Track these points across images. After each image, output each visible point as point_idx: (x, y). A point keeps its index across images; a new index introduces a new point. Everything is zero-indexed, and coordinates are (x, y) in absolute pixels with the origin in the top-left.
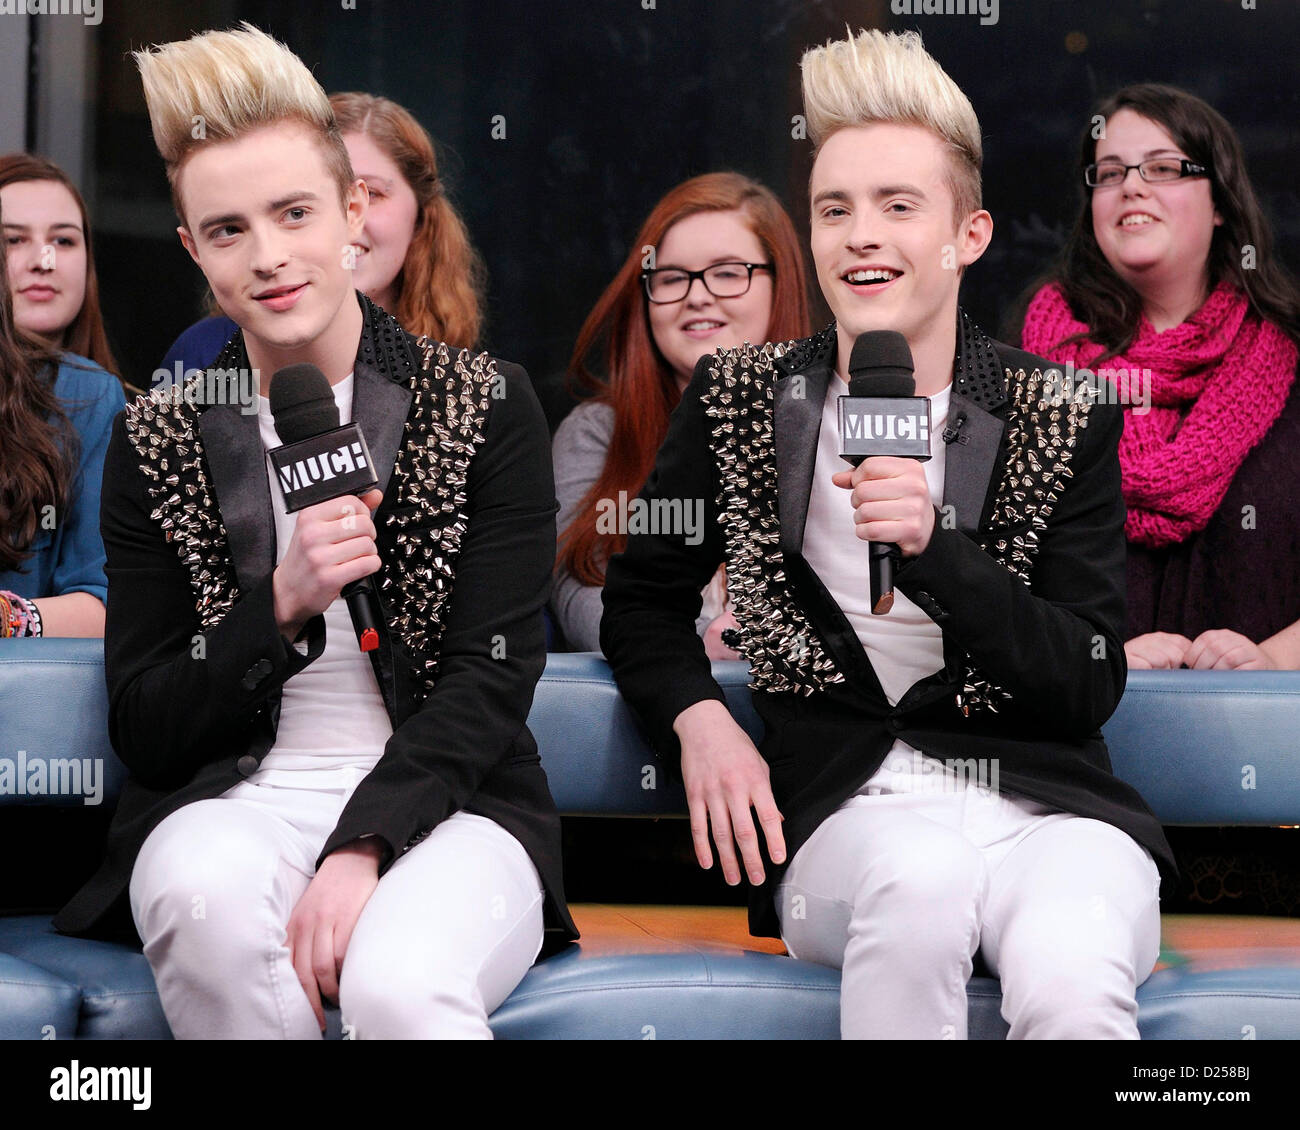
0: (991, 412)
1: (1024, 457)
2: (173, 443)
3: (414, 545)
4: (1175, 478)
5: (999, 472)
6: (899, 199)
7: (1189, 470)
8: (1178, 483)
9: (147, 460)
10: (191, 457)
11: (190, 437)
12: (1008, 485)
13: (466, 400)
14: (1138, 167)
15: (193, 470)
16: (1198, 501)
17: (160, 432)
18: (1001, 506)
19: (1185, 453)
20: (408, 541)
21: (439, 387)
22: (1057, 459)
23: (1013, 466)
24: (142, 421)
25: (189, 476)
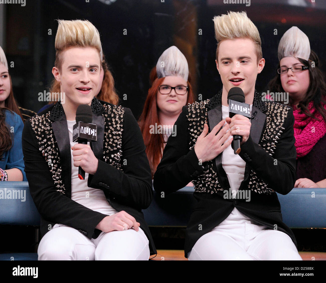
0: (263, 112)
1: (271, 124)
2: (44, 130)
3: (107, 158)
4: (298, 143)
5: (265, 128)
6: (244, 60)
7: (302, 142)
8: (299, 145)
9: (37, 135)
10: (49, 134)
11: (49, 129)
12: (267, 131)
13: (117, 119)
14: (291, 68)
15: (50, 138)
16: (304, 151)
17: (41, 127)
18: (265, 136)
19: (303, 138)
20: (105, 158)
21: (110, 116)
22: (280, 125)
23: (268, 126)
24: (35, 124)
25: (49, 140)
